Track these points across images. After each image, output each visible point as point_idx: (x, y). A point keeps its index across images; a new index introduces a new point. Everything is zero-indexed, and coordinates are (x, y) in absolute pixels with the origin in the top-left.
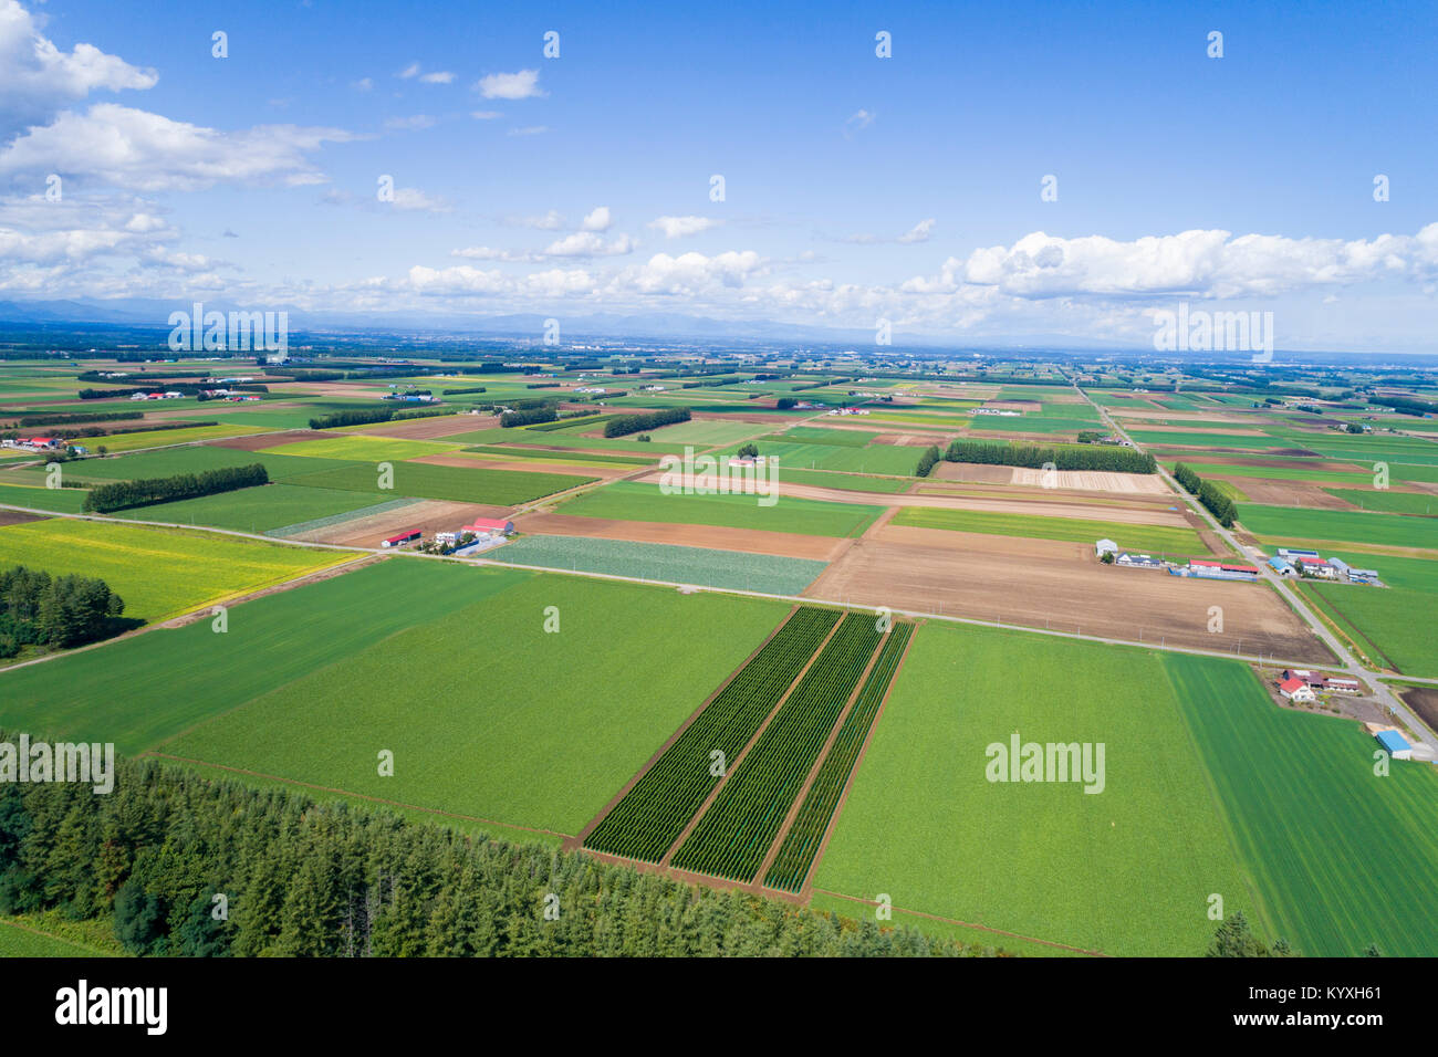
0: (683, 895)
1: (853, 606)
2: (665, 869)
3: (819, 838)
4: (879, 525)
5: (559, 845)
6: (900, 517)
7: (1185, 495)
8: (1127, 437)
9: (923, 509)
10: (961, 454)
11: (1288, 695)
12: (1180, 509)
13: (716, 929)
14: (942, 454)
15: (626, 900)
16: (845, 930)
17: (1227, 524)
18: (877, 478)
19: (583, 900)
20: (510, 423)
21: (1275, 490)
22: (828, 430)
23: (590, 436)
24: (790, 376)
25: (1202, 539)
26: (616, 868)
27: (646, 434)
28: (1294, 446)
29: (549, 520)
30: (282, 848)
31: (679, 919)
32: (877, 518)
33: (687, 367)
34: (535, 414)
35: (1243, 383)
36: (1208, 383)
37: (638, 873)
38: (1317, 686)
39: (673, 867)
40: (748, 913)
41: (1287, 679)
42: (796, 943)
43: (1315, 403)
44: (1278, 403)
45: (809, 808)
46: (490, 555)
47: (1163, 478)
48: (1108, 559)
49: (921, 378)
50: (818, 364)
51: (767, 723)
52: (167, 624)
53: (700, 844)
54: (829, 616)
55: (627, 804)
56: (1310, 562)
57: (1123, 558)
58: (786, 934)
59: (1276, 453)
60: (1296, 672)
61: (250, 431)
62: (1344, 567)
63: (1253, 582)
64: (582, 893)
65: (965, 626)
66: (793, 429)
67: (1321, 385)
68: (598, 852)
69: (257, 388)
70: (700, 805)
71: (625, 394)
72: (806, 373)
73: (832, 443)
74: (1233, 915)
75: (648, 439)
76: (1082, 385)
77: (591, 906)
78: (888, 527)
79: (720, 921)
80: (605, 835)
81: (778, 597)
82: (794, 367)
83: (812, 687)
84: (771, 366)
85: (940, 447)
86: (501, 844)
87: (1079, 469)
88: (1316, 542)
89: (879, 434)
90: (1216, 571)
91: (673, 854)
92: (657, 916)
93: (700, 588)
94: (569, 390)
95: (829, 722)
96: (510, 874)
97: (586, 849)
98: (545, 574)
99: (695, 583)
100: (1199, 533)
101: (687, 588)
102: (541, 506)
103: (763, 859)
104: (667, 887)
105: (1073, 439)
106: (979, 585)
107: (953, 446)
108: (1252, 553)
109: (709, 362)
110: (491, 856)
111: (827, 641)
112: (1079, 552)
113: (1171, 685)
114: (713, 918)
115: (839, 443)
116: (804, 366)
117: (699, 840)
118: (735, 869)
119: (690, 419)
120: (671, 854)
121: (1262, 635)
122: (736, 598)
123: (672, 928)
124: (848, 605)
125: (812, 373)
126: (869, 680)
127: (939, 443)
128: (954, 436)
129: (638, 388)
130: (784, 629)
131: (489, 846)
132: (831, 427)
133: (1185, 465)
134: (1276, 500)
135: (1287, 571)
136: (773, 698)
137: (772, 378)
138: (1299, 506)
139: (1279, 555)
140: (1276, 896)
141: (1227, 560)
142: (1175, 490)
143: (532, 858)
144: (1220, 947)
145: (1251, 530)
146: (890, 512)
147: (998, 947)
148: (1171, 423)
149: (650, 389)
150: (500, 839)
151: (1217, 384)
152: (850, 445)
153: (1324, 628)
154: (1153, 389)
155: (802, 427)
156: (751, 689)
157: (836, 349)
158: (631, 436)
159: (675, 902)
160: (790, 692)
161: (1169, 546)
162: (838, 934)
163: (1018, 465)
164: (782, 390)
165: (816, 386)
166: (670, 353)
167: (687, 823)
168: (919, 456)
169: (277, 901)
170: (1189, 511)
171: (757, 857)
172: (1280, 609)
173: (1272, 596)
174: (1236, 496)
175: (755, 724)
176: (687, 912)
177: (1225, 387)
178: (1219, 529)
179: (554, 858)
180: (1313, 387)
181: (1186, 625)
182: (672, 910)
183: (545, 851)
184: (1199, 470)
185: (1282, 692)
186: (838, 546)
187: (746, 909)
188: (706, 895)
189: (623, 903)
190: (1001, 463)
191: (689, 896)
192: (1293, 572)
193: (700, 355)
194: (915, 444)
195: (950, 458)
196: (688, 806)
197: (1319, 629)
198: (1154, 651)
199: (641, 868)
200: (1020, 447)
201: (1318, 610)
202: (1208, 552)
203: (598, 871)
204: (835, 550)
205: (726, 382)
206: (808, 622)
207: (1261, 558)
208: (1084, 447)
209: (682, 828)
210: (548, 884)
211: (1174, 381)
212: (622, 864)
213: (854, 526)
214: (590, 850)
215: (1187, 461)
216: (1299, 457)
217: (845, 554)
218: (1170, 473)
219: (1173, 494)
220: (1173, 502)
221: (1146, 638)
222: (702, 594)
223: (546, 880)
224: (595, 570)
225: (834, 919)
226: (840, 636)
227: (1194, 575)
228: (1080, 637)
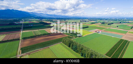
1: (125, 39)
5: (104, 55)
9: (131, 32)
18: (128, 29)
20: (102, 24)
23: (107, 25)
29: (104, 31)
30: (88, 51)
34: (103, 23)
45: (121, 55)
46: (101, 33)
49: (131, 20)
51: (118, 48)
52: (84, 36)
54: (123, 40)
55: (108, 52)
61: (88, 24)
66: (121, 25)
69: (88, 21)
70: (113, 54)
71: (109, 22)
73: (124, 26)
75: (111, 25)
78: (128, 33)
80: (107, 55)
81: (119, 38)
89: (128, 25)
94: (106, 21)
101: (113, 37)
102: (103, 30)
111: (123, 42)
116: (122, 19)
119: (113, 24)
126: (126, 46)
131: (100, 54)
132: (124, 24)
136: (119, 46)
143: (102, 55)
149: (111, 21)
156: (117, 45)
157: (125, 18)
158: (109, 25)
164: (120, 21)
165: (123, 21)
168: (131, 27)
169: (88, 55)
186: (124, 34)
193: (114, 19)
206: (121, 40)
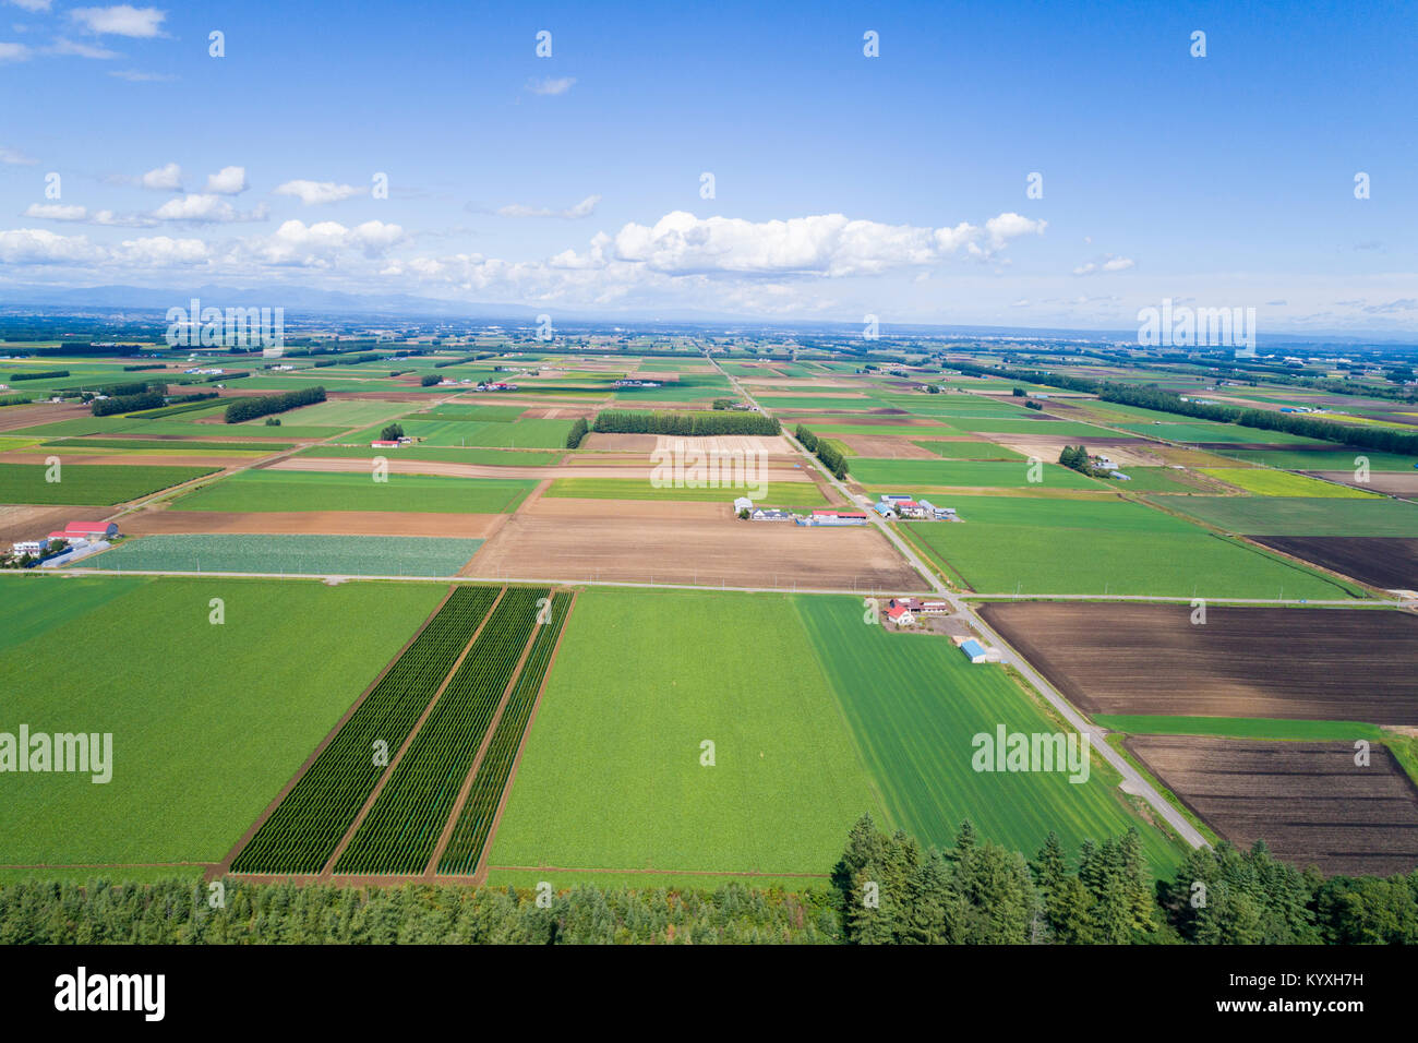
0: (350, 901)
1: (512, 580)
2: (328, 878)
3: (492, 815)
4: (533, 498)
5: (200, 876)
6: (553, 490)
7: (806, 453)
8: (755, 403)
9: (576, 480)
10: (608, 425)
11: (893, 620)
12: (802, 465)
13: (388, 929)
14: (591, 426)
15: (287, 918)
16: (523, 900)
17: (840, 477)
18: (528, 452)
19: (234, 930)
20: (104, 411)
21: (876, 445)
22: (476, 406)
23: (207, 422)
24: (433, 352)
25: (822, 492)
26: (270, 887)
27: (275, 417)
28: (888, 406)
29: (163, 518)
31: (347, 927)
32: (531, 492)
33: (318, 344)
35: (848, 352)
36: (819, 353)
37: (298, 888)
38: (916, 610)
39: (336, 874)
40: (422, 905)
41: (893, 606)
42: (474, 924)
43: (903, 368)
44: (874, 369)
45: (480, 788)
47: (787, 439)
48: (745, 515)
49: (566, 352)
50: (462, 339)
51: (430, 709)
53: (365, 844)
54: (488, 593)
55: (280, 816)
56: (905, 506)
57: (756, 514)
58: (464, 917)
59: (876, 412)
60: (900, 600)
62: (931, 507)
63: (863, 526)
64: (231, 922)
65: (622, 590)
66: (440, 406)
67: (907, 353)
68: (249, 874)
70: (362, 805)
71: (248, 375)
72: (449, 349)
73: (478, 418)
74: (862, 816)
75: (278, 423)
76: (714, 356)
77: (243, 934)
78: (541, 500)
79: (393, 919)
80: (257, 854)
81: (434, 579)
82: (435, 343)
83: (475, 666)
84: (412, 342)
85: (588, 419)
86: (127, 888)
87: (716, 434)
88: (908, 487)
89: (529, 408)
90: (834, 519)
91: (336, 860)
92: (321, 928)
93: (349, 577)
94: (176, 372)
95: (494, 700)
96: (140, 919)
97: (234, 873)
98: (161, 579)
99: (342, 573)
100: (818, 486)
101: (334, 579)
102: (151, 503)
103: (434, 847)
104: (331, 895)
105: (709, 406)
106: (632, 550)
107: (600, 418)
108: (861, 501)
109: (343, 338)
110: (114, 903)
111: (487, 618)
112: (720, 511)
113: (804, 625)
114: (384, 918)
115: (489, 419)
116: (445, 342)
117: (364, 839)
118: (405, 863)
119: (325, 400)
120: (334, 860)
121: (872, 571)
122: (389, 584)
123: (339, 938)
124: (507, 580)
125: (456, 348)
126: (532, 652)
127: (589, 415)
128: (600, 407)
129: (263, 368)
130: (442, 611)
131: (111, 893)
132: (478, 403)
133: (804, 426)
134: (877, 454)
135: (889, 514)
136: (435, 682)
137: (413, 354)
138: (895, 458)
139: (881, 501)
140: (894, 794)
141: (843, 509)
142: (797, 449)
143: (167, 896)
144: (854, 846)
145: (859, 480)
146: (545, 484)
147: (669, 886)
148: (791, 389)
149: (277, 368)
150: (126, 882)
151: (826, 353)
152: (500, 420)
153: (919, 561)
154: (775, 358)
155: (449, 405)
156: (412, 676)
157: (480, 324)
158: (258, 420)
159: (341, 910)
160: (452, 674)
161: (795, 500)
162: (517, 907)
163: (661, 433)
164: (425, 365)
165: (461, 362)
166: (299, 330)
167: (349, 825)
168: (568, 428)
170: (810, 467)
171: (428, 846)
172: (885, 547)
173: (879, 537)
174: (847, 452)
175: (418, 711)
176: (355, 917)
177: (833, 356)
178: (834, 482)
179: (195, 891)
180: (900, 354)
181: (812, 569)
182: (339, 918)
183: (184, 885)
184: (818, 431)
185: (890, 618)
186: (493, 522)
187: (420, 901)
188: (376, 896)
189: (281, 923)
190: (645, 432)
191: (356, 900)
192: (894, 515)
193: (332, 331)
194: (563, 416)
195: (598, 430)
196: (350, 806)
197: (915, 562)
198: (788, 595)
199: (301, 881)
200: (662, 416)
201: (914, 546)
202: (826, 502)
203: (250, 895)
204: (490, 526)
205: (362, 360)
206: (466, 602)
207: (868, 505)
208: (719, 413)
209: (345, 831)
210: (190, 921)
211: (791, 352)
212: (277, 882)
213: (508, 501)
214: (239, 873)
215: (805, 423)
216: (894, 416)
217: (501, 530)
218: (792, 434)
219: (796, 453)
220: (796, 460)
221: (781, 584)
222: (351, 583)
223: (187, 917)
224: (224, 569)
225: (511, 892)
226: (500, 613)
227: (816, 524)
228: (724, 588)
